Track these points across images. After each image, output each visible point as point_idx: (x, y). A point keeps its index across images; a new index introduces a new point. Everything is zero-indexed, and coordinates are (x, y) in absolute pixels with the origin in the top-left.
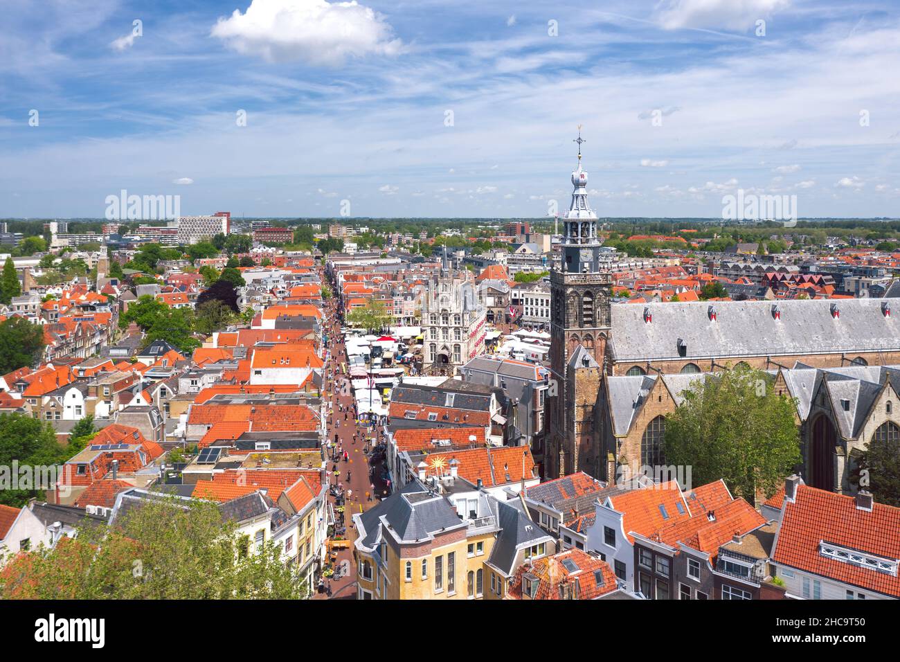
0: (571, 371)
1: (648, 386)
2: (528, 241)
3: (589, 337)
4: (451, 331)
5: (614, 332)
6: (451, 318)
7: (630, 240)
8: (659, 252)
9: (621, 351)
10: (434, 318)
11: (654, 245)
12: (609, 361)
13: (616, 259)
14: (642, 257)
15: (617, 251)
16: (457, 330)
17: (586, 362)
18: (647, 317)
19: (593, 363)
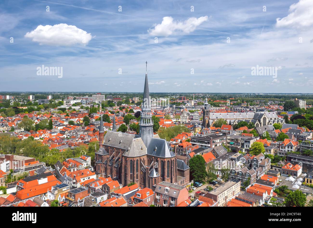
0: (205, 120)
1: (213, 121)
2: (188, 102)
3: (207, 116)
4: (185, 119)
5: (210, 116)
6: (185, 117)
7: (214, 102)
8: (221, 106)
9: (210, 118)
10: (182, 117)
11: (220, 104)
12: (209, 119)
13: (211, 107)
14: (217, 107)
15: (211, 105)
16: (186, 119)
17: (207, 119)
18: (213, 114)
19: (208, 119)
